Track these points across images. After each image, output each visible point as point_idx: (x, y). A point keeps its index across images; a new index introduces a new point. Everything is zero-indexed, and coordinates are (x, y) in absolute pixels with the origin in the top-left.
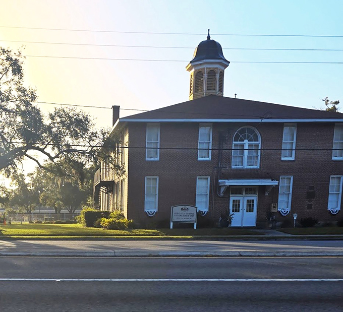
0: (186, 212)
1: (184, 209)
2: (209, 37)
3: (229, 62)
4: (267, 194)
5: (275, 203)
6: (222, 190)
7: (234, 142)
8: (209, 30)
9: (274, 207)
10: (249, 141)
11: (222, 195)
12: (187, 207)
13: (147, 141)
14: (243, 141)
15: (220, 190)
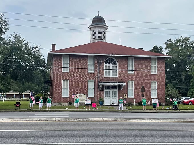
0: (81, 97)
1: (80, 96)
2: (98, 15)
3: (108, 27)
4: (122, 89)
5: (126, 93)
6: (100, 87)
7: (105, 64)
8: (98, 12)
9: (126, 95)
10: (112, 64)
11: (100, 89)
12: (82, 95)
13: (63, 63)
14: (109, 64)
15: (99, 87)
